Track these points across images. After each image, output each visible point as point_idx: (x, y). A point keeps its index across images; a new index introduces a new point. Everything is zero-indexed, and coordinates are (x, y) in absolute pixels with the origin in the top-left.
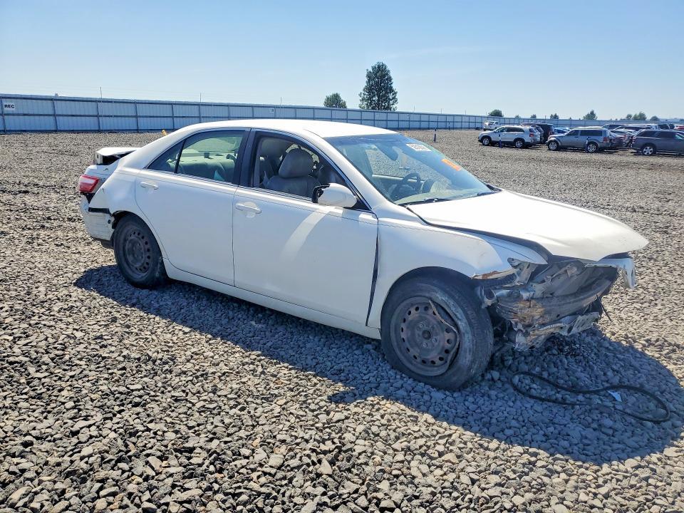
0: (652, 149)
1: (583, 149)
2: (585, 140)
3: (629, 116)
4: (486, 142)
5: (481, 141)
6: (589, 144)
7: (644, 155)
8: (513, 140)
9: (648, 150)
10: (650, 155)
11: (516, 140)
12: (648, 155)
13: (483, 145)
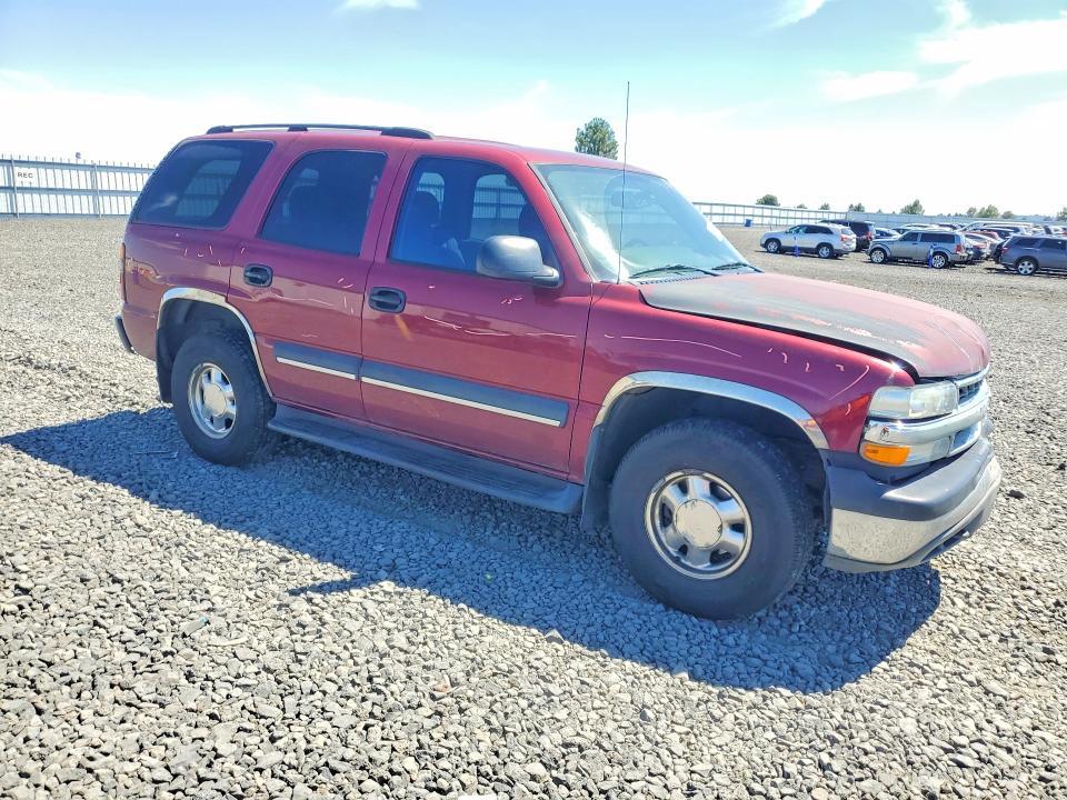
0: (1031, 266)
1: (926, 263)
2: (926, 248)
3: (971, 211)
4: (773, 246)
5: (765, 245)
6: (935, 254)
7: (1019, 274)
8: (814, 246)
9: (1026, 267)
10: (1030, 274)
11: (820, 246)
12: (1026, 274)
13: (768, 252)
